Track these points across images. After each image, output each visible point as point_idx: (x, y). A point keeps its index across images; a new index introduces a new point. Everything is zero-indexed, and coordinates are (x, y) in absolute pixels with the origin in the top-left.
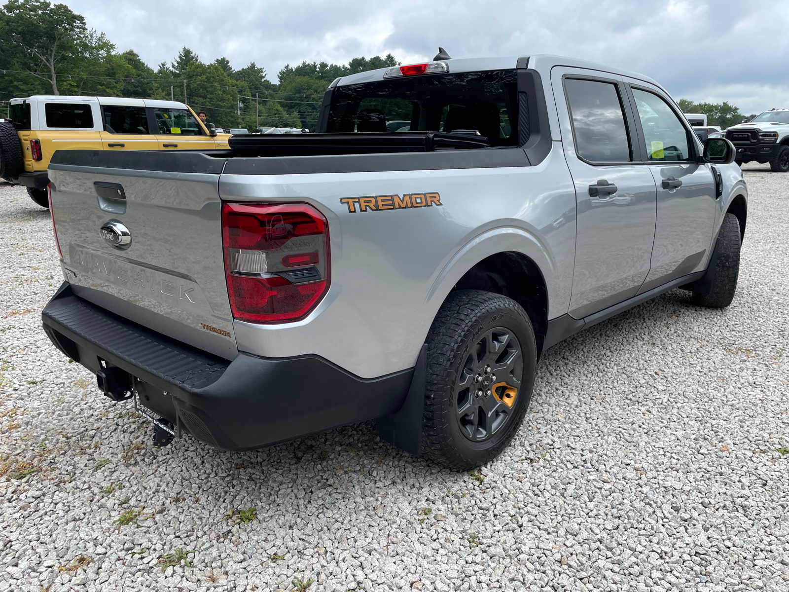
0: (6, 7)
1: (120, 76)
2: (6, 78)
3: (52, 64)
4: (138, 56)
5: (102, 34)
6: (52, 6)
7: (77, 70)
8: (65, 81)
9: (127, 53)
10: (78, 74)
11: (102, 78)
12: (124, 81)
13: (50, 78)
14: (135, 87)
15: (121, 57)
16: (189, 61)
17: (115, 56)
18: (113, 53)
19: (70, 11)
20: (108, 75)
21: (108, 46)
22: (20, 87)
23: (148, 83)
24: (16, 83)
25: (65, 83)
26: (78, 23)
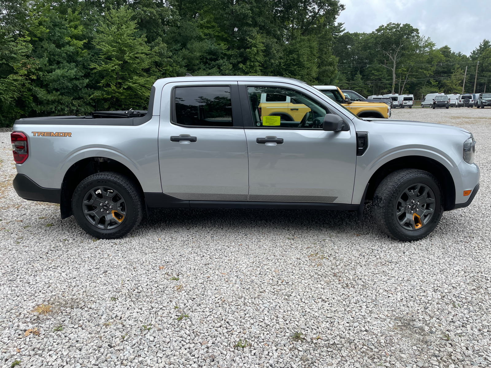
0: (377, 30)
1: (435, 63)
2: (369, 69)
3: (395, 59)
4: (450, 49)
5: (429, 38)
6: (401, 26)
7: (408, 61)
8: (400, 68)
9: (443, 48)
10: (409, 64)
11: (423, 65)
12: (437, 65)
13: (393, 68)
14: (444, 68)
15: (438, 51)
16: (486, 48)
17: (435, 50)
18: (434, 49)
19: (412, 27)
20: (427, 63)
21: (431, 45)
22: (375, 73)
23: (453, 65)
24: (373, 72)
25: (400, 70)
26: (415, 34)
